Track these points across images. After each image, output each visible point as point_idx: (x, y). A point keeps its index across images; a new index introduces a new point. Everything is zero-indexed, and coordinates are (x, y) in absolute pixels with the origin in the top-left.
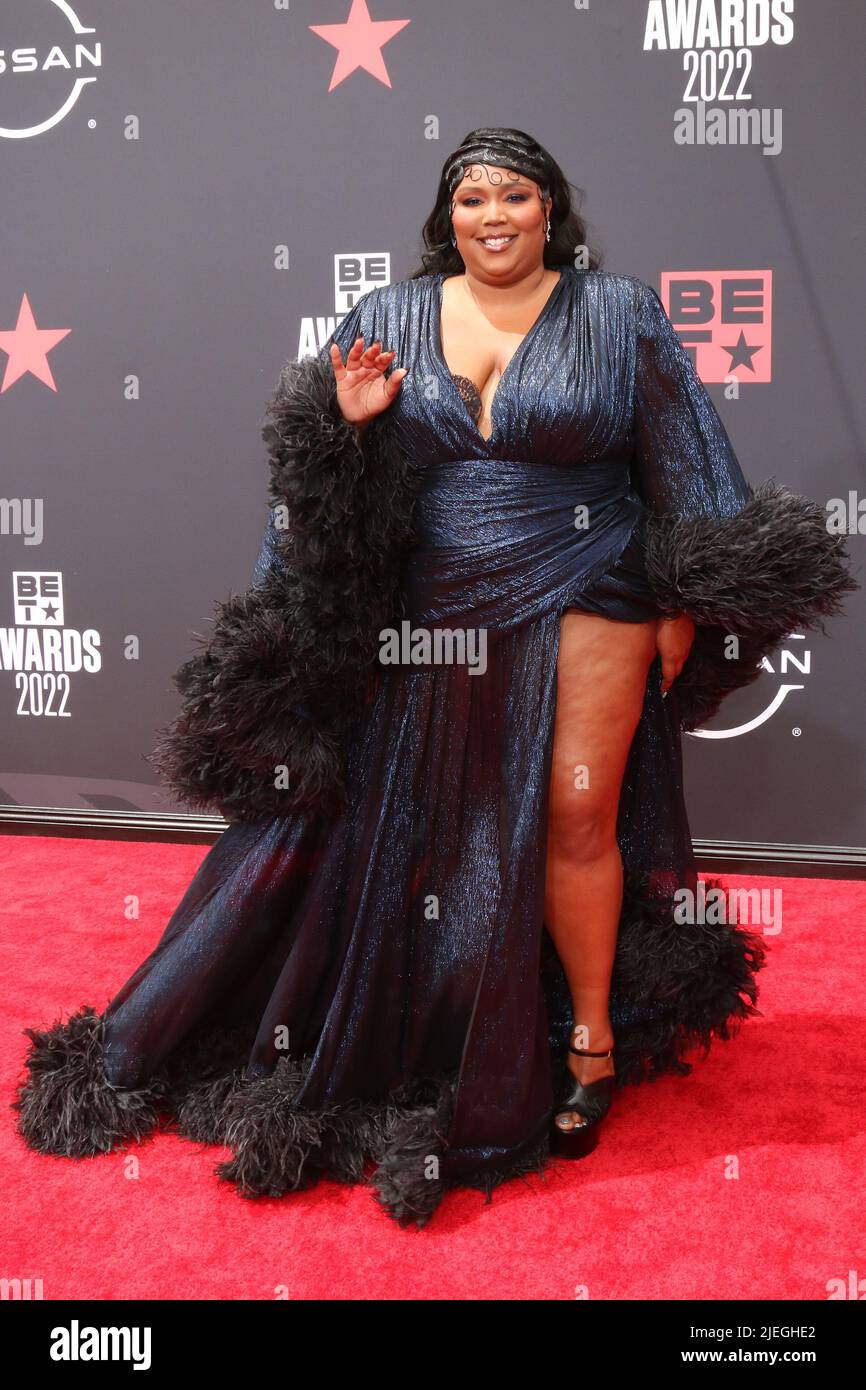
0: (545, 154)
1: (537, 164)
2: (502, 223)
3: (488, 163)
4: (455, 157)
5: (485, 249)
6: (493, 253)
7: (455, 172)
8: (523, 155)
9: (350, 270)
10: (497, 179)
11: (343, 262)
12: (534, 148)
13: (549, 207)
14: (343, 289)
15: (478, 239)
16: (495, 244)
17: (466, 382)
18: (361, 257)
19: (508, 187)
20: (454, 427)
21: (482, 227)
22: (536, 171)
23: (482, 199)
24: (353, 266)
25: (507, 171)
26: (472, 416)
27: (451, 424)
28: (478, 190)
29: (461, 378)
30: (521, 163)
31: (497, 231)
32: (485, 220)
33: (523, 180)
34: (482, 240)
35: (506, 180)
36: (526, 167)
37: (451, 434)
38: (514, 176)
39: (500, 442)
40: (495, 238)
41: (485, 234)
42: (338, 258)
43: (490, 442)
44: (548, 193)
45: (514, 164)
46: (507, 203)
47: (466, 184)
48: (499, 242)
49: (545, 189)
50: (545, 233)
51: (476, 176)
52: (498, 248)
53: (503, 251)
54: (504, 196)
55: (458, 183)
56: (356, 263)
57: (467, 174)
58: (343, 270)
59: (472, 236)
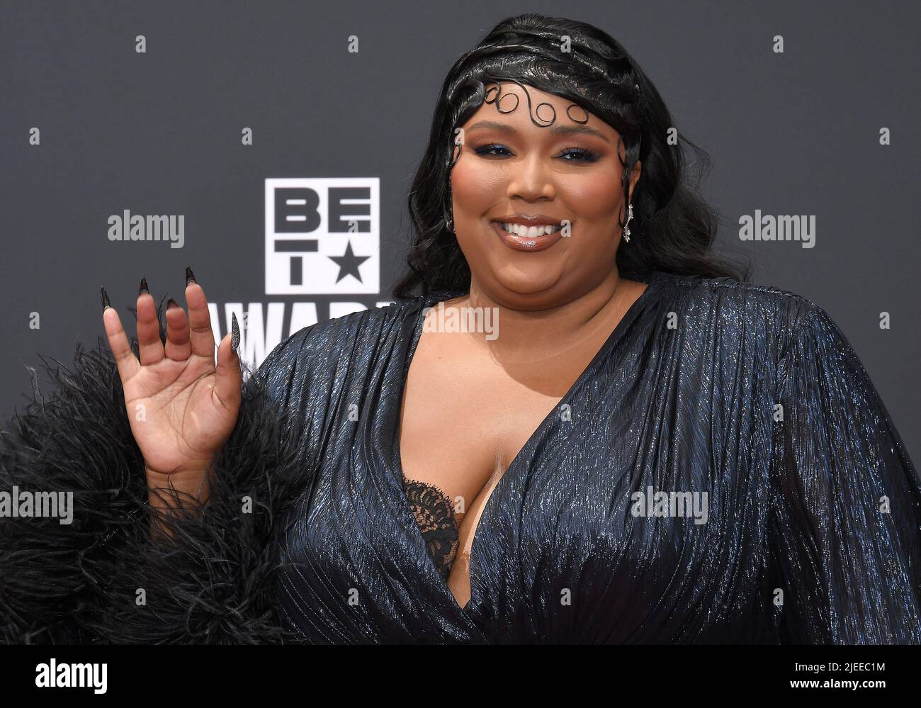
0: (641, 78)
1: (624, 96)
2: (545, 199)
3: (533, 83)
4: (472, 60)
5: (503, 240)
6: (519, 250)
7: (467, 89)
8: (599, 77)
9: (296, 210)
10: (545, 115)
11: (281, 194)
12: (621, 63)
13: (636, 177)
14: (281, 246)
15: (493, 221)
16: (524, 234)
17: (433, 494)
18: (321, 186)
19: (564, 133)
20: (401, 581)
21: (505, 199)
22: (621, 110)
23: (513, 148)
24: (302, 202)
25: (567, 103)
26: (437, 561)
27: (395, 574)
28: (506, 131)
29: (424, 487)
30: (594, 91)
31: (533, 212)
32: (513, 188)
33: (594, 123)
34: (501, 224)
35: (563, 120)
36: (601, 100)
37: (394, 595)
38: (579, 114)
39: (486, 608)
40: (529, 224)
41: (510, 213)
42: (272, 185)
43: (468, 609)
44: (636, 150)
45: (583, 92)
46: (559, 163)
47: (487, 115)
48: (534, 232)
49: (633, 145)
50: (622, 226)
51: (507, 104)
52: (531, 243)
53: (539, 250)
54: (556, 149)
55: (471, 112)
56: (311, 196)
57: (492, 96)
58: (282, 210)
59: (484, 214)
